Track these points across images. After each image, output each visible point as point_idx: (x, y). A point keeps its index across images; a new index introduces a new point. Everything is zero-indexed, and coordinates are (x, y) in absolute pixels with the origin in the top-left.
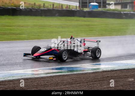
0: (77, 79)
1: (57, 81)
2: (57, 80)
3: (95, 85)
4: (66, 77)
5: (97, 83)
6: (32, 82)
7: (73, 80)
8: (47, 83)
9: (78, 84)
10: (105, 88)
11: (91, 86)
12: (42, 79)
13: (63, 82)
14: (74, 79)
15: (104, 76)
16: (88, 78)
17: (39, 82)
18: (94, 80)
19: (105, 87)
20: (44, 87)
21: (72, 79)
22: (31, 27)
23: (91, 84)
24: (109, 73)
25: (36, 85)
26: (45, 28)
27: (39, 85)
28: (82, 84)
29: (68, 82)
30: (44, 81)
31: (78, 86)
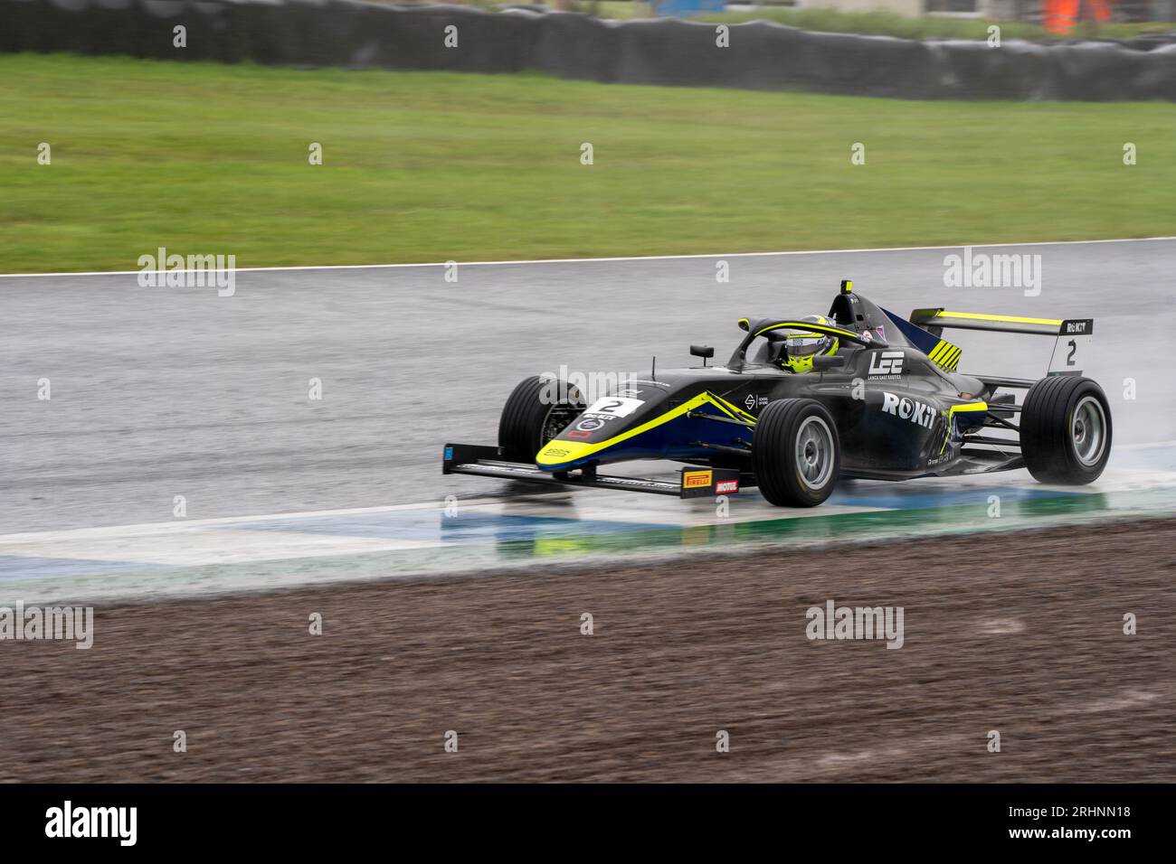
0: (532, 621)
1: (361, 635)
2: (363, 621)
3: (691, 672)
4: (438, 602)
5: (711, 654)
6: (137, 634)
7: (498, 623)
8: (272, 653)
9: (540, 656)
10: (773, 694)
11: (655, 678)
12: (228, 618)
13: (416, 639)
14: (513, 614)
15: (771, 596)
16: (633, 613)
17: (206, 642)
18: (680, 631)
19: (778, 686)
20: (251, 684)
21: (494, 614)
22: (139, 156)
23: (650, 663)
24: (813, 566)
25: (173, 662)
26: (263, 166)
27: (201, 667)
28: (576, 662)
29: (458, 642)
30: (245, 629)
31: (547, 679)
